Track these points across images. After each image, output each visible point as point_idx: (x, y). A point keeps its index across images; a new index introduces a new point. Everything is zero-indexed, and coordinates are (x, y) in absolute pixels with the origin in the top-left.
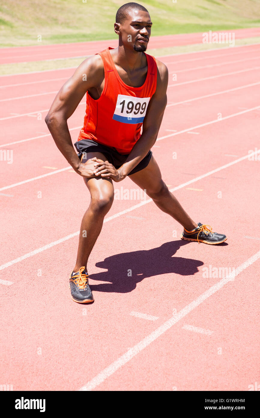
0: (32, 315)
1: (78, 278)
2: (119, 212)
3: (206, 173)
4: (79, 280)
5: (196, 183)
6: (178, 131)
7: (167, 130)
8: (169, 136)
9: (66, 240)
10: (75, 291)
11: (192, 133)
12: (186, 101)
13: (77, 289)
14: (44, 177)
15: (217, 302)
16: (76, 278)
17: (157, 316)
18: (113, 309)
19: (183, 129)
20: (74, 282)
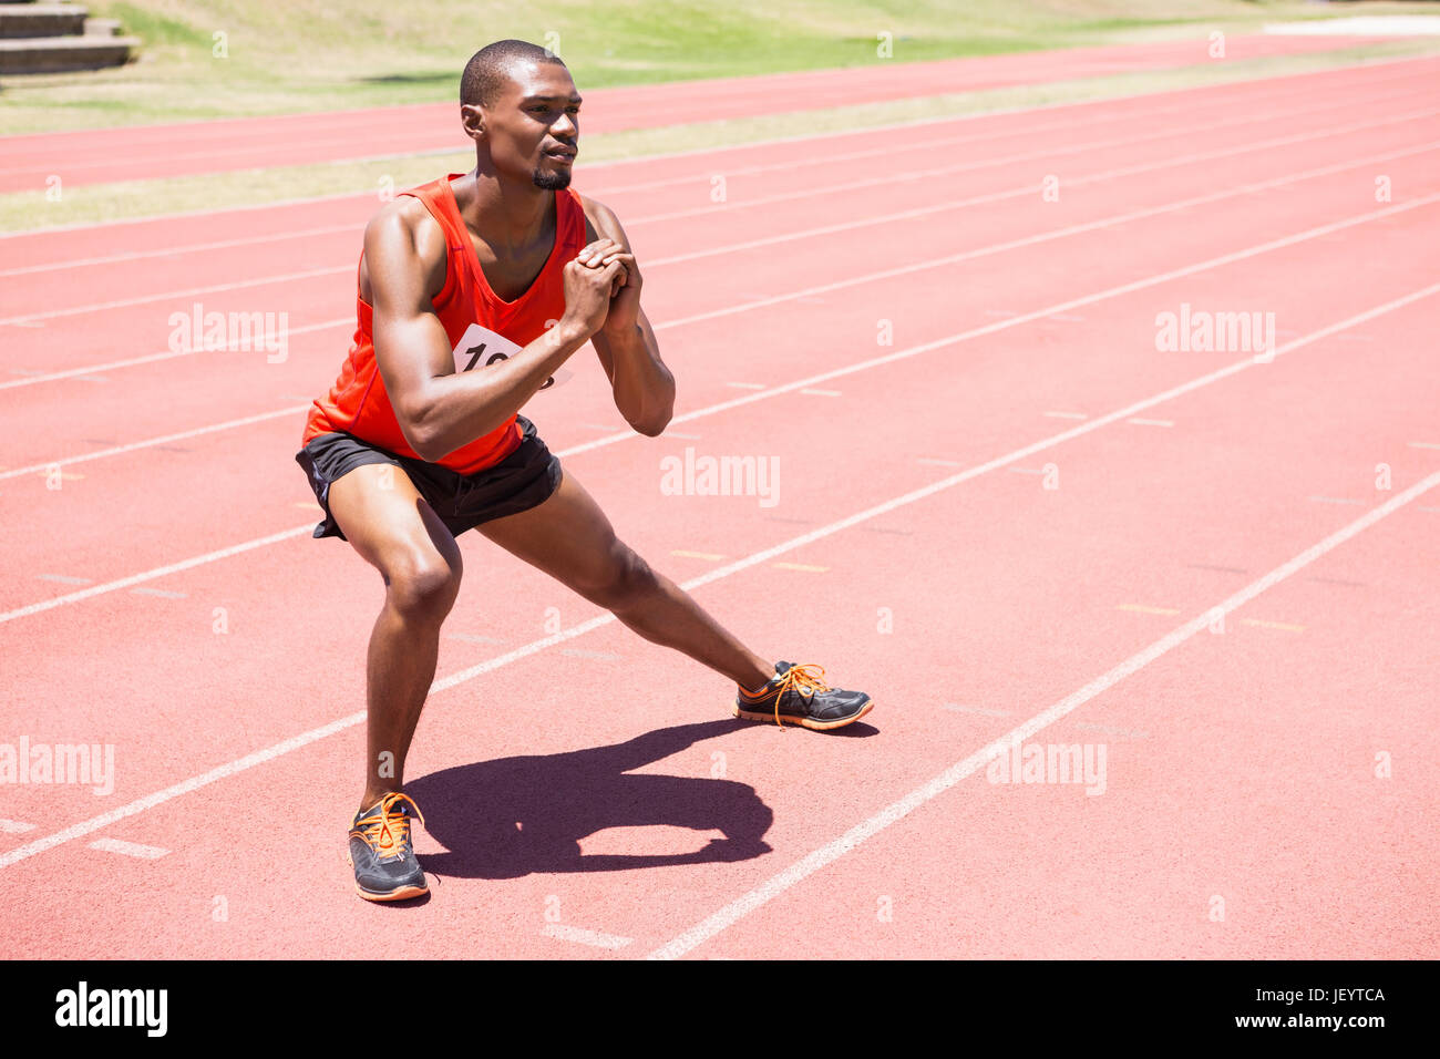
0: (225, 941)
1: (377, 827)
2: (538, 639)
3: (844, 517)
4: (380, 832)
5: (808, 548)
6: (770, 386)
7: (734, 384)
8: (737, 403)
9: (355, 725)
10: (367, 865)
11: (816, 392)
12: (810, 292)
13: (372, 859)
14: (297, 536)
15: (825, 893)
16: (369, 825)
17: (627, 936)
18: (487, 918)
19: (789, 380)
20: (365, 839)
